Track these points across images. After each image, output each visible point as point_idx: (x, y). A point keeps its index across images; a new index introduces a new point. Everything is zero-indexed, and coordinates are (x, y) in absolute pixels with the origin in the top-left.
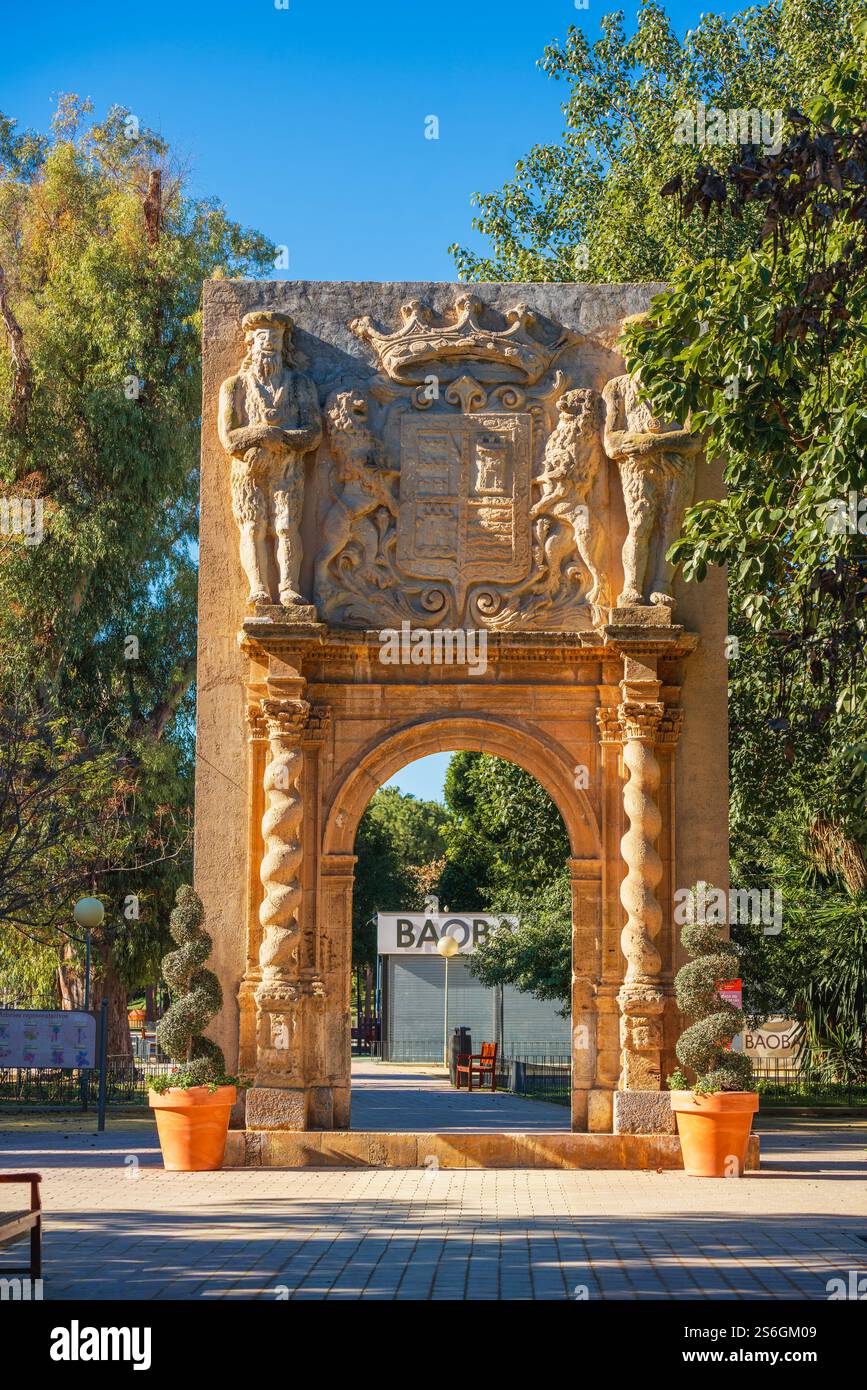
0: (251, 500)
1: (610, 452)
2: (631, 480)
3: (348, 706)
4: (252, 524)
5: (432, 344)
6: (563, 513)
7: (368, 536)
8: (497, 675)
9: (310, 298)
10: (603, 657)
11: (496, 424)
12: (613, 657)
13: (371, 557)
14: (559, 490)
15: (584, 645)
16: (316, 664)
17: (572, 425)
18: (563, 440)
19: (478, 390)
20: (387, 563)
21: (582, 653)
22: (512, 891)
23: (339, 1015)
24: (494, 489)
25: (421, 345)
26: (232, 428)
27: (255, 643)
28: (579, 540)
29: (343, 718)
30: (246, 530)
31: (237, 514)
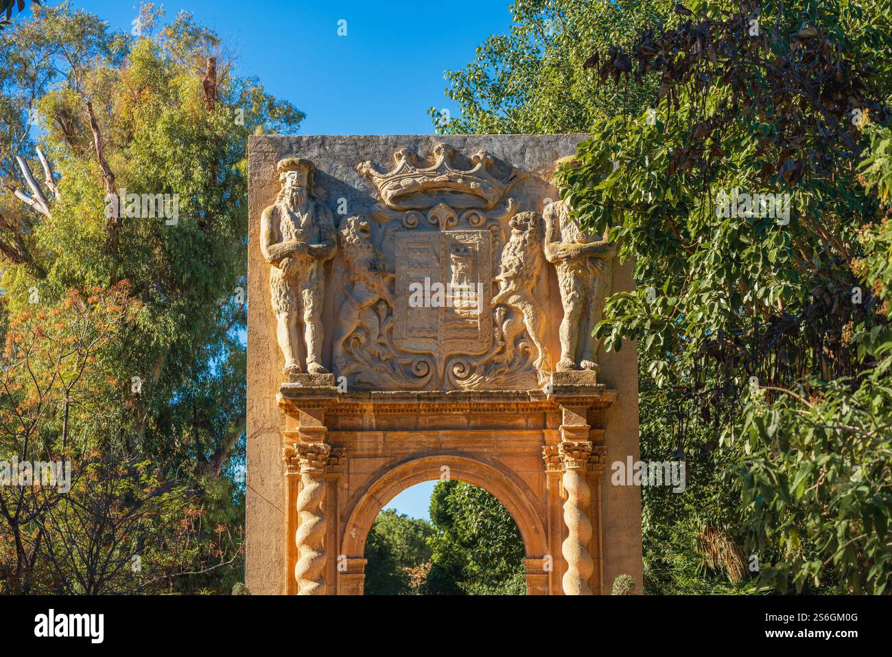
0: (285, 297)
1: (549, 258)
2: (565, 278)
3: (359, 447)
4: (286, 314)
5: (417, 180)
6: (515, 303)
7: (372, 321)
8: (469, 423)
9: (327, 148)
10: (546, 408)
11: (465, 238)
12: (554, 409)
13: (374, 337)
14: (512, 286)
15: (532, 400)
16: (336, 417)
17: (521, 238)
18: (514, 249)
19: (452, 214)
20: (386, 342)
21: (531, 406)
22: (481, 584)
25: (410, 181)
26: (271, 244)
27: (289, 402)
28: (527, 322)
29: (355, 457)
30: (282, 319)
31: (275, 307)
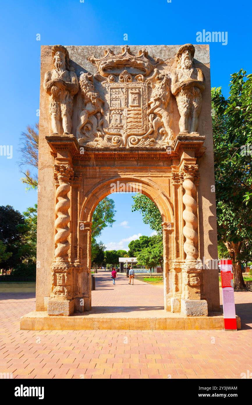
0: (54, 106)
1: (173, 92)
3: (88, 174)
4: (54, 114)
5: (114, 60)
6: (158, 111)
8: (137, 164)
9: (75, 50)
10: (173, 157)
11: (136, 86)
12: (176, 157)
13: (95, 127)
14: (158, 103)
16: (77, 160)
18: (158, 89)
19: (130, 76)
21: (166, 156)
23: (86, 273)
24: (135, 105)
25: (111, 60)
26: (47, 82)
28: (164, 120)
29: (87, 178)
30: (53, 117)
31: (50, 112)
